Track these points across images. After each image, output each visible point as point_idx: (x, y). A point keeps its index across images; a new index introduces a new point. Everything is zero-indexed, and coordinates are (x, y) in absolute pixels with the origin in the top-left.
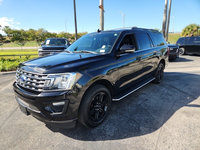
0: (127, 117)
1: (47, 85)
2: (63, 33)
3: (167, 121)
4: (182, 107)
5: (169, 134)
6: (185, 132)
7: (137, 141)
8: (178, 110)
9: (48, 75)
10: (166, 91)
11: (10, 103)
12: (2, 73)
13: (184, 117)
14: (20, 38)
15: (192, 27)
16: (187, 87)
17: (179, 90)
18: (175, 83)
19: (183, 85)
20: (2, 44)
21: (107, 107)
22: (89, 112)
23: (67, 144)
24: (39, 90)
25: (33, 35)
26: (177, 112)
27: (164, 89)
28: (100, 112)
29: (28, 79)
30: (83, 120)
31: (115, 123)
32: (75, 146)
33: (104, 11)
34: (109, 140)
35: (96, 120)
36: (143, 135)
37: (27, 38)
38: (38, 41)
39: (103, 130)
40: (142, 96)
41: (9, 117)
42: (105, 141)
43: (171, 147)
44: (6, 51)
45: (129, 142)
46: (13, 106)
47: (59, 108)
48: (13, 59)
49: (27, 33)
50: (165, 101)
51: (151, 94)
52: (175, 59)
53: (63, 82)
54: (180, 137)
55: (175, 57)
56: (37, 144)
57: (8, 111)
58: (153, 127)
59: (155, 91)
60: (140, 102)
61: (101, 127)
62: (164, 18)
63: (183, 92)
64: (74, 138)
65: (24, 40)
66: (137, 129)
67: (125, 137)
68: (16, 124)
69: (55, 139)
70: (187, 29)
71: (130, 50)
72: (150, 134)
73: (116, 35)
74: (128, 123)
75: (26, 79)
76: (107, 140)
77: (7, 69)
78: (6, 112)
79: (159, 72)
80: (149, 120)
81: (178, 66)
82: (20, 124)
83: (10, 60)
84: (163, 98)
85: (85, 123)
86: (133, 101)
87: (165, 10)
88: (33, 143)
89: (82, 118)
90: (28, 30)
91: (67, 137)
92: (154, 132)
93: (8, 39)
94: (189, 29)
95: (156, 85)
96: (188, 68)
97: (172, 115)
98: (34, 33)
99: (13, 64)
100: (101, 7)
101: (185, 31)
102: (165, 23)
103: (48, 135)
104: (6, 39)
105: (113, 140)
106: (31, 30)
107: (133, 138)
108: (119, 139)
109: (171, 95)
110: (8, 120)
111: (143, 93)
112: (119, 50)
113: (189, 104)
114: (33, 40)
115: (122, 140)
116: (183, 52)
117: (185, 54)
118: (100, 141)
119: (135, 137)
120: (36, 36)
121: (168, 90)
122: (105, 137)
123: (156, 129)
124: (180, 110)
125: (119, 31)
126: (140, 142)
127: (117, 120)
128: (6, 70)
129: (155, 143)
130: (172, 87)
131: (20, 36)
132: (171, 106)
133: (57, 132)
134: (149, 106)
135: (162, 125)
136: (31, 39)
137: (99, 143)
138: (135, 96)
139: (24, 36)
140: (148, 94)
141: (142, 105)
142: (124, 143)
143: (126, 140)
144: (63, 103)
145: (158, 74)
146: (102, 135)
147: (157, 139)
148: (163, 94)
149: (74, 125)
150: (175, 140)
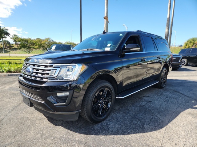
0: (130, 115)
1: (53, 75)
2: (68, 42)
3: (172, 120)
4: (187, 109)
5: (175, 133)
6: (191, 131)
7: (142, 138)
8: (183, 112)
9: (54, 65)
10: (170, 95)
11: (13, 100)
12: (8, 74)
13: (190, 118)
14: (27, 46)
15: (194, 40)
16: (191, 92)
17: (183, 94)
18: (179, 89)
19: (188, 91)
20: (9, 51)
21: (110, 103)
22: (93, 106)
23: (69, 137)
24: (44, 80)
25: (39, 44)
26: (182, 113)
27: (167, 93)
28: (103, 108)
29: (34, 70)
30: (86, 113)
31: (118, 120)
32: (77, 139)
33: (108, 22)
34: (112, 135)
35: (99, 116)
36: (147, 132)
37: (34, 46)
38: (44, 49)
39: (106, 126)
40: (146, 98)
41: (11, 111)
42: (108, 136)
43: (177, 144)
44: (13, 57)
45: (133, 138)
46: (17, 102)
47: (63, 99)
48: (19, 63)
49: (34, 42)
50: (169, 104)
51: (154, 97)
52: (178, 68)
53: (68, 73)
54: (187, 135)
55: (178, 67)
56: (38, 136)
57: (11, 106)
58: (158, 125)
59: (159, 95)
60: (143, 103)
61: (104, 123)
62: (166, 30)
63: (187, 96)
64: (76, 132)
65: (31, 48)
66: (141, 126)
67: (129, 133)
68: (18, 117)
69: (56, 132)
70: (189, 42)
71: (135, 48)
72: (155, 132)
73: (121, 35)
74: (131, 121)
75: (32, 70)
76: (110, 135)
77: (12, 70)
78: (9, 107)
79: (162, 77)
80: (153, 119)
81: (181, 75)
82: (22, 118)
83: (16, 64)
84: (167, 101)
85: (88, 117)
86: (136, 102)
87: (167, 23)
88: (34, 135)
89: (86, 111)
90: (35, 39)
91: (69, 131)
92: (159, 130)
93: (16, 46)
94: (191, 42)
95: (159, 89)
96: (191, 77)
97: (177, 115)
98: (41, 42)
99: (18, 67)
100: (106, 18)
101: (187, 44)
102: (168, 35)
103: (50, 128)
104: (13, 47)
105: (117, 135)
106: (38, 39)
107: (137, 134)
108: (122, 135)
109: (175, 99)
110: (10, 114)
111: (147, 96)
112: (124, 48)
113: (194, 107)
114: (39, 48)
115: (125, 136)
116: (185, 63)
117: (187, 65)
118: (103, 136)
119: (139, 134)
120: (42, 44)
121: (173, 94)
122: (108, 133)
123: (161, 127)
124: (185, 111)
125: (125, 32)
126: (144, 139)
127: (121, 118)
128: (12, 72)
129: (161, 140)
130: (176, 92)
131: (27, 44)
132: (176, 108)
133: (59, 125)
134: (153, 107)
135: (168, 124)
136: (38, 47)
137: (102, 137)
138: (138, 98)
139: (31, 44)
140: (151, 96)
141: (146, 106)
142: (128, 139)
143: (130, 136)
144: (67, 94)
145: (162, 79)
146: (105, 130)
147: (162, 136)
148: (167, 97)
149: (77, 118)
150: (182, 138)
